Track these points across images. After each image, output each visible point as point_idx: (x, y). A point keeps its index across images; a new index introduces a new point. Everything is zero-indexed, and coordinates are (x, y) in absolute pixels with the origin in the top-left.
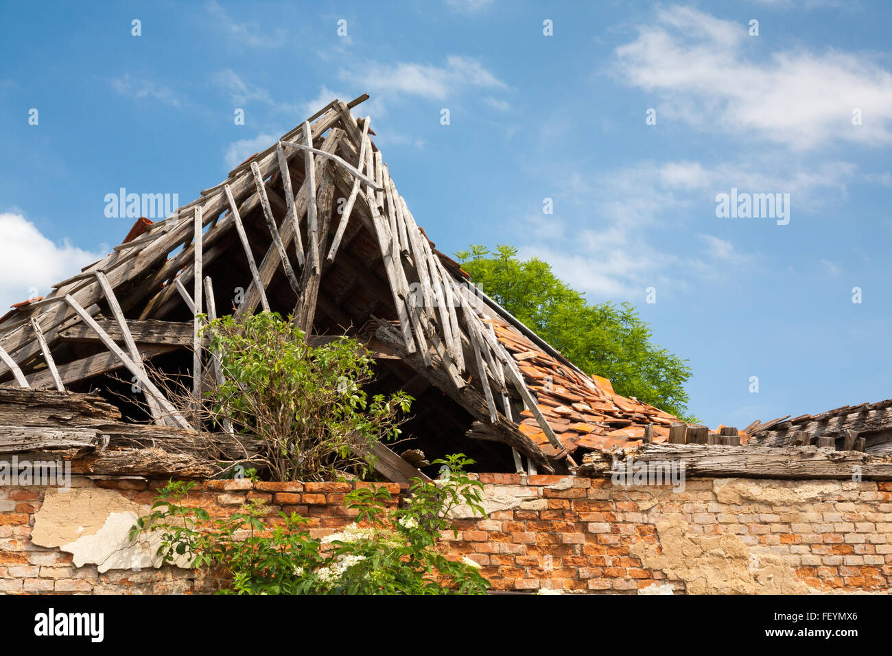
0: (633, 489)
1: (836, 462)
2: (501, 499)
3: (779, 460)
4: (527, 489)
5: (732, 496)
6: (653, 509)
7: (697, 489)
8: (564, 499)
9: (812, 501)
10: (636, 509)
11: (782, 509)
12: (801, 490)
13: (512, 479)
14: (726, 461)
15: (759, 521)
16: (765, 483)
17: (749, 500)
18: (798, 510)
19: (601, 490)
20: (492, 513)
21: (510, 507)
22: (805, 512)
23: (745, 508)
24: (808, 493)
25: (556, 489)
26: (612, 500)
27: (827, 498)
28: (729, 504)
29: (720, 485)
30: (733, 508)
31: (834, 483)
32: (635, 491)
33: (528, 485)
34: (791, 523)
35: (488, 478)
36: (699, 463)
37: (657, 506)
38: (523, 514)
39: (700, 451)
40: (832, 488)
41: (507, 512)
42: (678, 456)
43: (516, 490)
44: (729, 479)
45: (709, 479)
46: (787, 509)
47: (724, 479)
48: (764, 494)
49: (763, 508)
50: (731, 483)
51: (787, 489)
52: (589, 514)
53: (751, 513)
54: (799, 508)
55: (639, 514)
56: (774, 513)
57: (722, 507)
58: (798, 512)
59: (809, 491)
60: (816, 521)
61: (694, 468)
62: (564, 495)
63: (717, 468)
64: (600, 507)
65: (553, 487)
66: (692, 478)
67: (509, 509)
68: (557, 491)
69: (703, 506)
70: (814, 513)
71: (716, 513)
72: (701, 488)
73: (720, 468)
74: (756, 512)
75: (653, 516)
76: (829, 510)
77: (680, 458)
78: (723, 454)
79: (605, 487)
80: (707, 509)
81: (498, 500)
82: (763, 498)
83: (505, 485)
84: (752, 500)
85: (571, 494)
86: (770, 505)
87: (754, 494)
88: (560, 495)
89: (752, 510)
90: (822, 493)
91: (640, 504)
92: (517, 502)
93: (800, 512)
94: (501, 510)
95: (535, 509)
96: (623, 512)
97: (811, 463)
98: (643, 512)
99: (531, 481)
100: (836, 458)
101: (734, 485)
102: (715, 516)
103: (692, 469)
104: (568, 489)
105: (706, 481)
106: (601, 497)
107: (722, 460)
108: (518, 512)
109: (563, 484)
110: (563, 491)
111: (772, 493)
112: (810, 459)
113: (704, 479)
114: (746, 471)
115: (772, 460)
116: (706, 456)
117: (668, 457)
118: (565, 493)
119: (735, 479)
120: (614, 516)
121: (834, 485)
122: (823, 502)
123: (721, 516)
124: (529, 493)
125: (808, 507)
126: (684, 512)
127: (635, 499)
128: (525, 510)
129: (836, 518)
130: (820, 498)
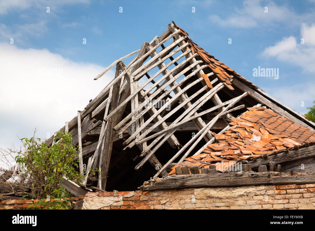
0: (158, 195)
1: (253, 178)
2: (105, 202)
3: (224, 179)
4: (116, 197)
5: (202, 196)
6: (167, 203)
7: (187, 193)
8: (130, 201)
9: (241, 196)
10: (160, 204)
11: (226, 200)
12: (236, 191)
13: (110, 194)
14: (199, 181)
15: (215, 206)
16: (219, 189)
17: (210, 197)
18: (234, 200)
19: (145, 196)
20: (101, 208)
21: (108, 205)
22: (238, 201)
23: (208, 201)
24: (239, 193)
25: (127, 197)
26: (150, 200)
27: (249, 194)
28: (201, 199)
29: (197, 191)
30: (203, 201)
31: (253, 187)
32: (159, 196)
33: (116, 196)
34: (230, 206)
35: (102, 194)
36: (186, 183)
37: (169, 202)
38: (114, 208)
39: (187, 177)
40: (251, 189)
41: (107, 207)
42: (177, 180)
43: (112, 198)
44: (201, 189)
45: (193, 189)
46: (229, 200)
47: (199, 189)
48: (218, 194)
49: (218, 200)
50: (202, 190)
51: (229, 191)
52: (139, 206)
53: (211, 203)
54: (235, 199)
55: (161, 206)
56: (222, 202)
57: (198, 201)
58: (234, 201)
59: (240, 192)
60: (242, 205)
61: (184, 185)
62: (130, 199)
63: (194, 184)
64: (145, 203)
65: (126, 196)
66: (185, 189)
67: (108, 206)
68: (127, 198)
69: (189, 201)
70: (242, 201)
71: (195, 204)
72: (189, 193)
73: (196, 184)
74: (214, 202)
75: (167, 206)
76: (250, 200)
77: (177, 181)
78: (198, 178)
79: (147, 195)
80: (191, 202)
81: (104, 203)
82: (217, 196)
83: (108, 196)
84: (212, 197)
85: (133, 199)
86: (221, 198)
87: (213, 194)
88: (129, 199)
89: (212, 202)
90: (246, 192)
91: (161, 201)
92: (111, 203)
93: (236, 201)
94: (105, 206)
95: (118, 205)
96: (153, 205)
97: (240, 179)
98: (162, 204)
99: (118, 194)
100: (253, 176)
101: (204, 191)
102: (194, 205)
103: (183, 185)
104: (131, 197)
105: (191, 190)
106: (145, 199)
107: (197, 181)
108: (112, 207)
109: (130, 195)
110: (130, 197)
111: (221, 193)
112: (240, 177)
113: (190, 189)
114: (207, 185)
115: (221, 179)
116: (190, 179)
117: (172, 181)
118: (131, 198)
119: (204, 188)
120: (150, 207)
121: (252, 188)
122: (247, 196)
123: (197, 205)
124: (116, 199)
125: (240, 199)
126: (180, 204)
127: (159, 199)
128: (114, 206)
129: (252, 203)
130: (246, 195)
